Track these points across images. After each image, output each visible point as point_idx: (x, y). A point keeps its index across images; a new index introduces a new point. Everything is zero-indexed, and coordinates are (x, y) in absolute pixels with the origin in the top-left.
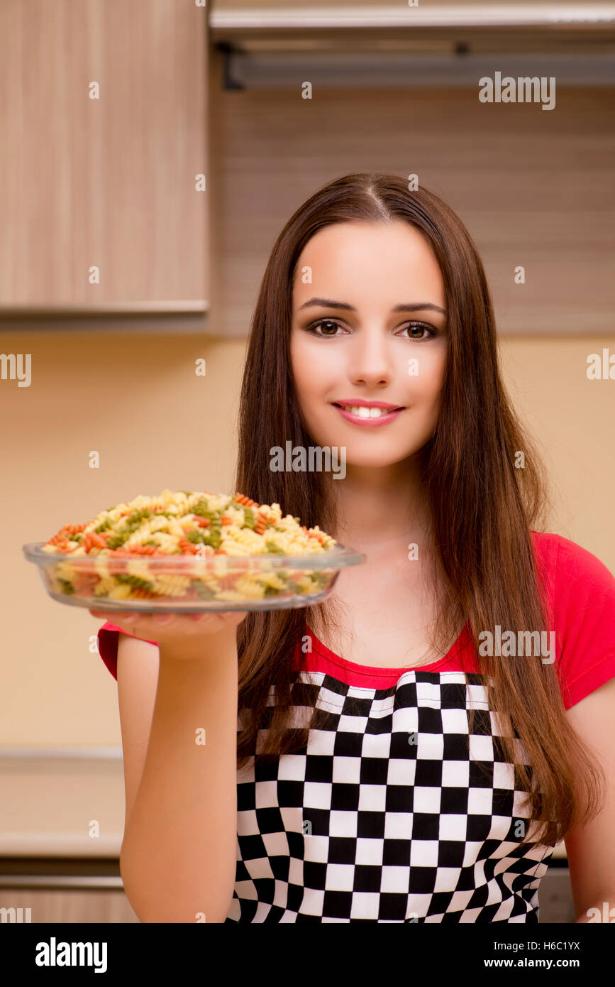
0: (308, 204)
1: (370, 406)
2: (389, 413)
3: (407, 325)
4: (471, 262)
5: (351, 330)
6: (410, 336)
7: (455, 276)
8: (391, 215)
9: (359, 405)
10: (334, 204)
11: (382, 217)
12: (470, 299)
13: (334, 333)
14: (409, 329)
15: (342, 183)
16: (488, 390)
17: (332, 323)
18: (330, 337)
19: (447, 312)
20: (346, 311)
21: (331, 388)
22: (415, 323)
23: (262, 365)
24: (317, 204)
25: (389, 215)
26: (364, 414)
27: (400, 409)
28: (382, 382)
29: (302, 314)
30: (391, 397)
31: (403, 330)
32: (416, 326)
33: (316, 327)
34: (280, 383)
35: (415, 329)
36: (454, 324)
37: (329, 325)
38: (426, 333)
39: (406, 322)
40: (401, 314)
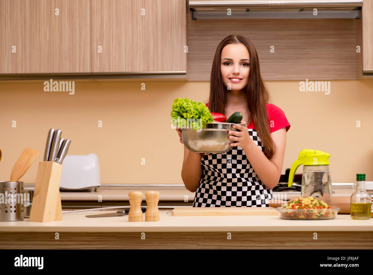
0: (223, 40)
1: (236, 78)
4: (255, 52)
5: (232, 64)
6: (243, 66)
7: (252, 54)
9: (234, 78)
10: (228, 40)
12: (254, 58)
14: (243, 64)
15: (230, 36)
16: (258, 76)
17: (229, 63)
18: (228, 66)
19: (250, 61)
20: (231, 61)
21: (228, 75)
23: (215, 71)
24: (225, 40)
25: (239, 42)
26: (235, 80)
27: (241, 79)
28: (238, 74)
29: (223, 61)
30: (240, 77)
33: (225, 64)
34: (219, 74)
36: (252, 63)
38: (246, 65)
40: (242, 61)
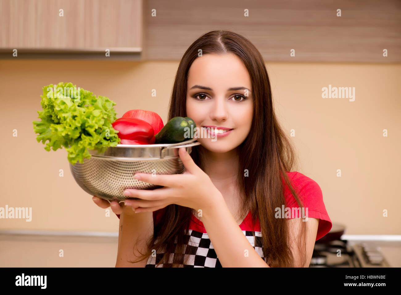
1: (219, 128)
2: (227, 131)
3: (234, 95)
5: (211, 98)
6: (236, 100)
8: (227, 50)
11: (223, 51)
13: (204, 99)
14: (235, 97)
17: (204, 95)
18: (202, 100)
20: (209, 91)
22: (237, 95)
25: (226, 50)
27: (231, 130)
28: (224, 120)
29: (191, 91)
30: (228, 125)
31: (232, 97)
32: (238, 96)
33: (197, 96)
35: (237, 97)
37: (203, 96)
38: (242, 99)
39: (233, 94)
40: (231, 91)
